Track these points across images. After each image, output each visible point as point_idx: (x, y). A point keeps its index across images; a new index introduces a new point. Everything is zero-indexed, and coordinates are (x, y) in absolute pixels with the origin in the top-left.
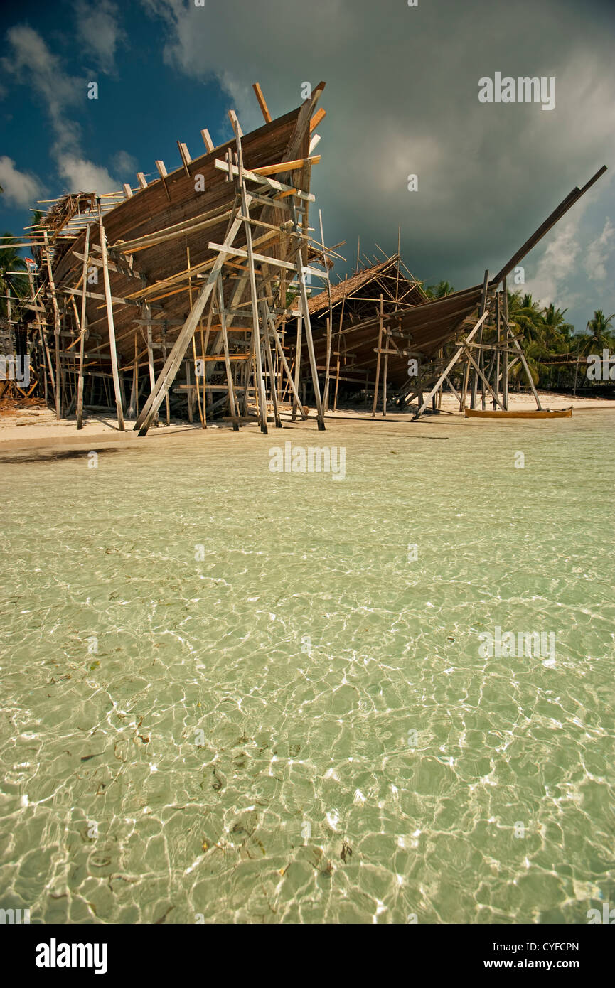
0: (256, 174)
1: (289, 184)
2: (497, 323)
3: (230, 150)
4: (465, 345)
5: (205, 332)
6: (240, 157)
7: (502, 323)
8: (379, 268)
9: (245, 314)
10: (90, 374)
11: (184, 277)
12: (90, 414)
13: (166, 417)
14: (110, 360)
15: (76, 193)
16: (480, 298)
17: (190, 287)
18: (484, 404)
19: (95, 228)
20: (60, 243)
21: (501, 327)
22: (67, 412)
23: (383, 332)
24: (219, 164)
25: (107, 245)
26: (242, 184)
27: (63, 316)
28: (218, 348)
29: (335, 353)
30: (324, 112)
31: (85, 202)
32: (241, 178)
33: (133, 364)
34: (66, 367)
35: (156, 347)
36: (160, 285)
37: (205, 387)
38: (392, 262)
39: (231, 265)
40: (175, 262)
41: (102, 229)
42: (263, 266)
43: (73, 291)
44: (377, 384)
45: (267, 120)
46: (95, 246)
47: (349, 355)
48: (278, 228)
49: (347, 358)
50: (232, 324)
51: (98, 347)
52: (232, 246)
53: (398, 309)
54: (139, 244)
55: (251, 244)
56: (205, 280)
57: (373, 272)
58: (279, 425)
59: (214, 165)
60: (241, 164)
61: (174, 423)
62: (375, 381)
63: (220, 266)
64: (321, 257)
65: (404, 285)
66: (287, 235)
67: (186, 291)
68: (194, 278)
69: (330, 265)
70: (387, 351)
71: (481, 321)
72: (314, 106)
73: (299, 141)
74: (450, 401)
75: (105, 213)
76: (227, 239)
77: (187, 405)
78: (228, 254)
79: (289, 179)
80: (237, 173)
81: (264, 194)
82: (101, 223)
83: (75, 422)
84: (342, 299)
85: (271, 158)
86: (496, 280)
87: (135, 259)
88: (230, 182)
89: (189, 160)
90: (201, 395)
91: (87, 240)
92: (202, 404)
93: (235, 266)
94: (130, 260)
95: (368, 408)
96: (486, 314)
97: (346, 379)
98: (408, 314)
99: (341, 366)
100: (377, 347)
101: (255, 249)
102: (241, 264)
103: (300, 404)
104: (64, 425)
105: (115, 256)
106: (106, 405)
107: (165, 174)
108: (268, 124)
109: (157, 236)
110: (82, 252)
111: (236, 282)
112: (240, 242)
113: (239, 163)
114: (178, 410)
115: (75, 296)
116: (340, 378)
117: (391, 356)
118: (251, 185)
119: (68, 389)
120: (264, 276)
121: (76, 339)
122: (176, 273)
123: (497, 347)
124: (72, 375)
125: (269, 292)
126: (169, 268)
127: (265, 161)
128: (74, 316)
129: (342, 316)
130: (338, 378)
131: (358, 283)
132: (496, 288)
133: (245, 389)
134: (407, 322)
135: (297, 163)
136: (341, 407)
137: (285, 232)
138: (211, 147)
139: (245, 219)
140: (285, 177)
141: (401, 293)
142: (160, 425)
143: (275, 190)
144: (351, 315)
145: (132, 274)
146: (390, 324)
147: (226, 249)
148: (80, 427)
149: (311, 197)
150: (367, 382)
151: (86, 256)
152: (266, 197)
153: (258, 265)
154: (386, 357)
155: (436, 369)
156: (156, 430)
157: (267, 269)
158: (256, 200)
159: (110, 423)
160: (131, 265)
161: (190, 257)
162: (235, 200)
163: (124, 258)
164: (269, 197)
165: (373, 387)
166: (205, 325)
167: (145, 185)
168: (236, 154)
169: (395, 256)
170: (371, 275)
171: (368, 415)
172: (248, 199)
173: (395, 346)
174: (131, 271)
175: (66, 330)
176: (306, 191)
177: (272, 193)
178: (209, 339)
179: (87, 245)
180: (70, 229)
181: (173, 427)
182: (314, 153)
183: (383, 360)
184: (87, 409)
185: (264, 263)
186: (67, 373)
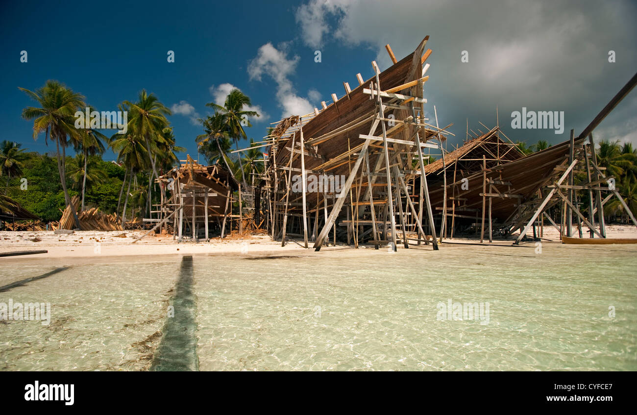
0: (388, 93)
1: (409, 95)
2: (586, 168)
3: (372, 82)
4: (557, 187)
5: (358, 187)
6: (378, 85)
7: (592, 168)
8: (483, 137)
9: (383, 175)
10: (291, 214)
11: (346, 156)
12: (290, 238)
13: (333, 241)
14: (302, 206)
15: (290, 117)
16: (568, 151)
17: (349, 161)
18: (580, 233)
19: (298, 133)
20: (280, 143)
21: (591, 171)
22: (277, 237)
23: (487, 182)
24: (366, 91)
25: (304, 142)
26: (380, 100)
27: (279, 182)
28: (367, 198)
29: (451, 198)
30: (431, 51)
31: (294, 120)
32: (379, 96)
33: (316, 208)
34: (279, 211)
35: (329, 197)
36: (332, 161)
37: (358, 222)
38: (493, 132)
39: (374, 146)
40: (341, 147)
41: (302, 134)
42: (394, 145)
43: (285, 168)
44: (483, 219)
45: (394, 62)
46: (297, 143)
47: (461, 199)
48: (403, 122)
49: (460, 201)
50: (376, 182)
51: (297, 199)
52: (374, 135)
53: (499, 164)
54: (321, 140)
55: (386, 133)
56: (357, 156)
57: (478, 141)
58: (406, 247)
59: (363, 92)
60: (379, 88)
61: (338, 244)
62: (482, 217)
63: (367, 147)
64: (437, 135)
65: (504, 148)
66: (409, 125)
67: (348, 163)
68: (352, 156)
69: (443, 139)
70: (490, 195)
71: (570, 168)
72: (423, 49)
73: (414, 70)
74: (552, 232)
75: (304, 125)
76: (371, 131)
77: (347, 233)
78: (371, 140)
79: (409, 92)
80: (377, 94)
81: (393, 103)
82: (301, 131)
83: (281, 243)
84: (455, 161)
85: (397, 83)
86: (583, 136)
87: (319, 148)
88: (372, 100)
89: (350, 91)
90: (355, 227)
91: (294, 140)
92: (356, 233)
93: (377, 147)
94: (316, 149)
95: (477, 237)
96: (574, 162)
97: (460, 216)
98: (505, 168)
99: (455, 207)
100: (482, 192)
101: (388, 136)
102: (381, 145)
103: (423, 233)
104: (275, 244)
105: (308, 147)
106: (300, 233)
107: (336, 100)
108: (395, 64)
109: (331, 134)
110: (291, 147)
111: (378, 156)
112: (378, 132)
113: (377, 89)
114: (340, 237)
115: (286, 171)
116: (455, 216)
117: (493, 198)
118: (385, 99)
119: (279, 224)
120: (396, 150)
121: (285, 194)
122: (342, 153)
123: (589, 187)
124: (282, 215)
125: (400, 160)
126: (338, 151)
127: (394, 84)
128: (285, 182)
129: (455, 172)
130: (454, 215)
131: (467, 149)
132: (582, 142)
133: (385, 223)
134: (506, 173)
135: (414, 83)
136: (456, 236)
137: (407, 123)
138: (362, 82)
139: (381, 119)
140: (407, 91)
141: (501, 153)
142: (330, 245)
143: (400, 100)
144: (461, 171)
145: (317, 156)
146: (493, 175)
147: (370, 138)
148: (283, 245)
149: (424, 100)
150: (477, 218)
151: (293, 149)
152: (395, 104)
153: (391, 145)
154: (490, 199)
155: (534, 206)
156: (327, 248)
157: (397, 146)
158: (388, 107)
159: (300, 244)
160: (316, 151)
161: (350, 143)
162: (376, 109)
163: (313, 148)
164: (397, 104)
165: (480, 221)
166: (359, 183)
167: (326, 107)
168: (376, 84)
169: (495, 128)
170: (478, 142)
171: (478, 242)
172: (383, 107)
173: (497, 191)
174: (317, 155)
175: (280, 190)
176: (421, 97)
177: (399, 102)
178: (361, 192)
179: (293, 143)
180: (286, 135)
181: (338, 247)
182: (425, 75)
183: (487, 202)
184: (289, 235)
185: (394, 143)
186: (279, 214)
